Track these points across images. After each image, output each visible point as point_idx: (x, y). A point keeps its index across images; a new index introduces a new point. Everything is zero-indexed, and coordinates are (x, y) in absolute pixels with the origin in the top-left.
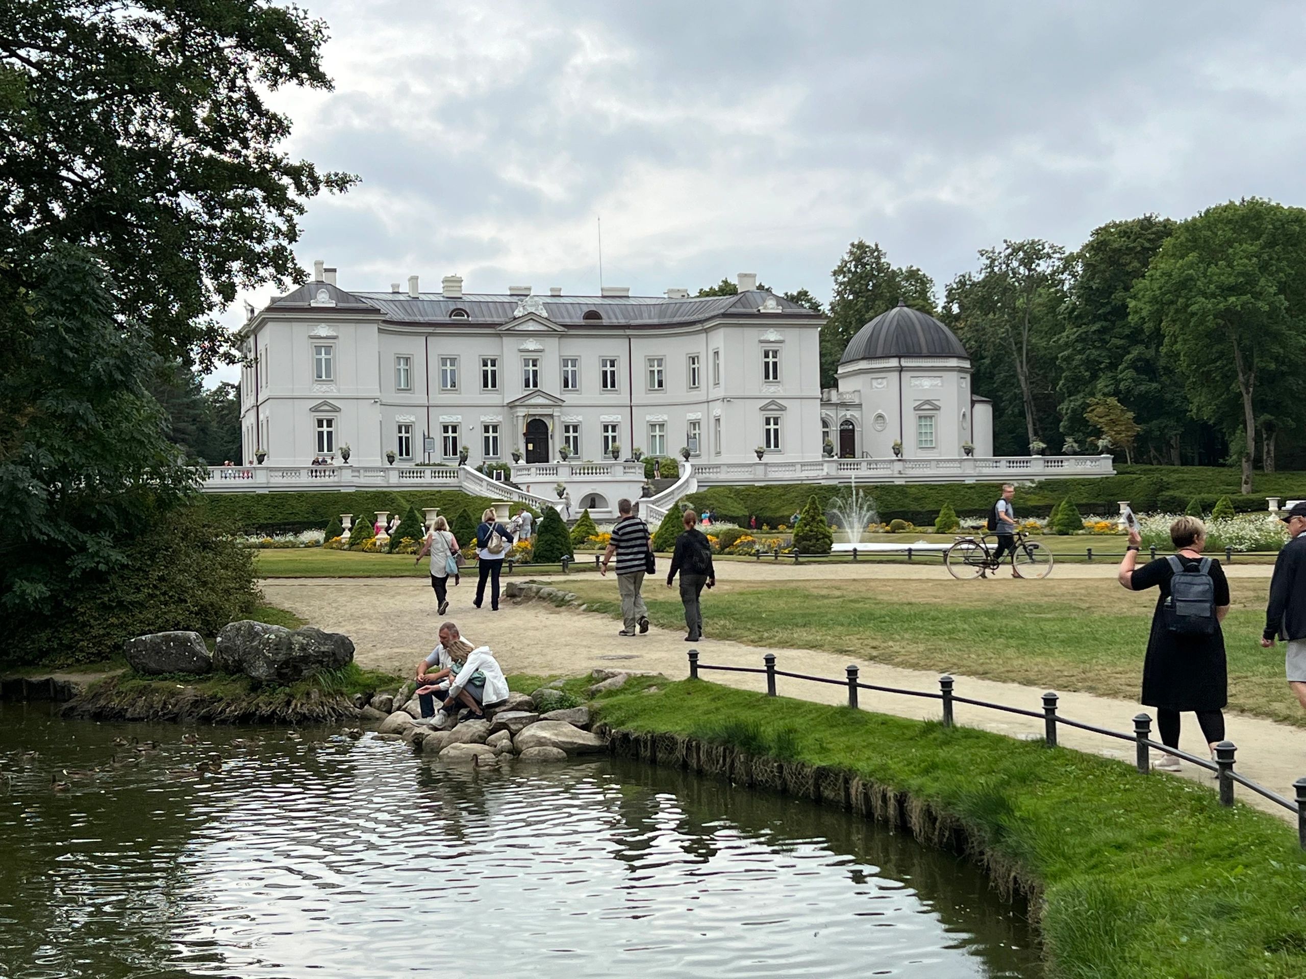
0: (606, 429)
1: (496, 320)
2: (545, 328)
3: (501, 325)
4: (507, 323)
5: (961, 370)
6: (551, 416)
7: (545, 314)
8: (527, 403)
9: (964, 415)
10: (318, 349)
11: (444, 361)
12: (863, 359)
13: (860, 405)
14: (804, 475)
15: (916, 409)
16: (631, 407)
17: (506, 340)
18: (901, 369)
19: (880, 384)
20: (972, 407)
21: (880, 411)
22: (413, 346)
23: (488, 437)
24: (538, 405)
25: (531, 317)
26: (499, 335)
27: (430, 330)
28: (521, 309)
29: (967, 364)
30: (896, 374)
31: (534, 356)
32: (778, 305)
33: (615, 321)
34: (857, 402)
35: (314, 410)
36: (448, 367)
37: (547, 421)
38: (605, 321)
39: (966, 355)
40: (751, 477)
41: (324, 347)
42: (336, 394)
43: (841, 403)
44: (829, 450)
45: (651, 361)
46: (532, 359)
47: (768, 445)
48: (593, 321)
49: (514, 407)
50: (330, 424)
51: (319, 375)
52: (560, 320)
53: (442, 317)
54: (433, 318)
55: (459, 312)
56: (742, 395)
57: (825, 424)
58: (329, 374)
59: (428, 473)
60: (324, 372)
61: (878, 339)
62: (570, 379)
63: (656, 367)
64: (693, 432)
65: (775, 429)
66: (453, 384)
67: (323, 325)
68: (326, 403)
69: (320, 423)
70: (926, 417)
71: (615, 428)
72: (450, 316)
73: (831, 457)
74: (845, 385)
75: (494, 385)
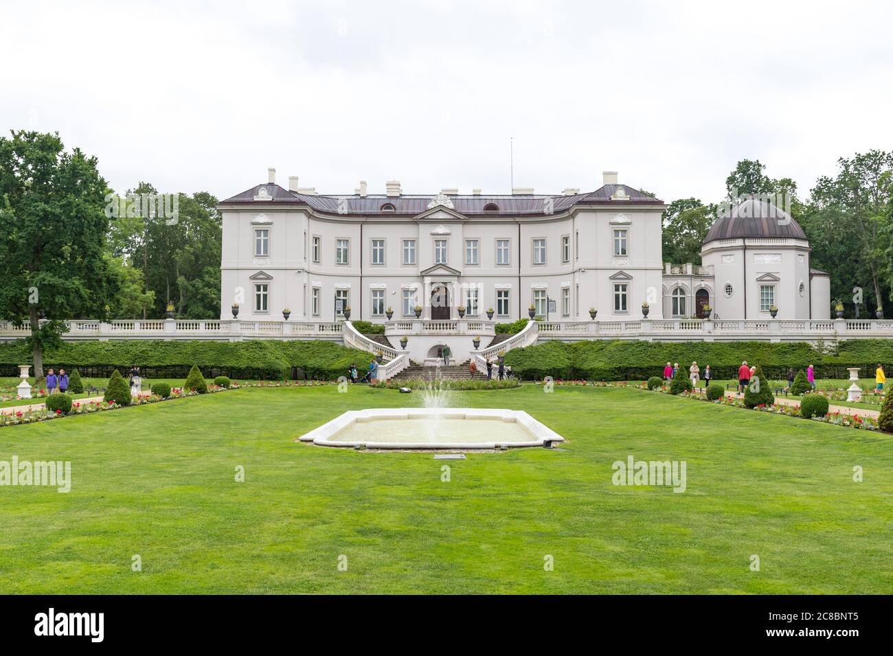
0: (500, 294)
1: (416, 211)
2: (452, 217)
3: (417, 215)
4: (421, 213)
5: (798, 248)
6: (450, 283)
7: (451, 206)
8: (431, 273)
9: (802, 286)
10: (258, 232)
11: (375, 242)
12: (715, 240)
13: (713, 277)
14: (628, 332)
15: (759, 280)
16: (520, 277)
17: (422, 227)
18: (745, 248)
19: (728, 260)
20: (810, 279)
21: (728, 282)
22: (351, 231)
23: (407, 300)
24: (441, 276)
25: (441, 208)
26: (416, 223)
27: (363, 219)
28: (434, 203)
29: (806, 244)
30: (741, 253)
31: (443, 238)
32: (626, 194)
33: (509, 211)
34: (711, 274)
35: (253, 278)
36: (378, 247)
37: (449, 287)
38: (501, 211)
39: (805, 237)
40: (584, 333)
41: (262, 231)
42: (269, 266)
43: (696, 275)
44: (646, 311)
45: (536, 241)
46: (441, 240)
47: (617, 307)
48: (491, 212)
49: (423, 276)
50: (265, 289)
51: (259, 251)
52: (464, 211)
53: (376, 210)
54: (368, 211)
55: (388, 206)
56: (594, 266)
57: (682, 292)
58: (266, 251)
59: (317, 327)
60: (262, 249)
61: (728, 224)
62: (472, 256)
63: (540, 246)
64: (565, 297)
65: (623, 295)
66: (381, 260)
67: (262, 214)
68: (261, 273)
69: (258, 288)
70: (768, 287)
71: (506, 294)
72: (381, 209)
73: (646, 317)
74: (706, 261)
75: (413, 260)
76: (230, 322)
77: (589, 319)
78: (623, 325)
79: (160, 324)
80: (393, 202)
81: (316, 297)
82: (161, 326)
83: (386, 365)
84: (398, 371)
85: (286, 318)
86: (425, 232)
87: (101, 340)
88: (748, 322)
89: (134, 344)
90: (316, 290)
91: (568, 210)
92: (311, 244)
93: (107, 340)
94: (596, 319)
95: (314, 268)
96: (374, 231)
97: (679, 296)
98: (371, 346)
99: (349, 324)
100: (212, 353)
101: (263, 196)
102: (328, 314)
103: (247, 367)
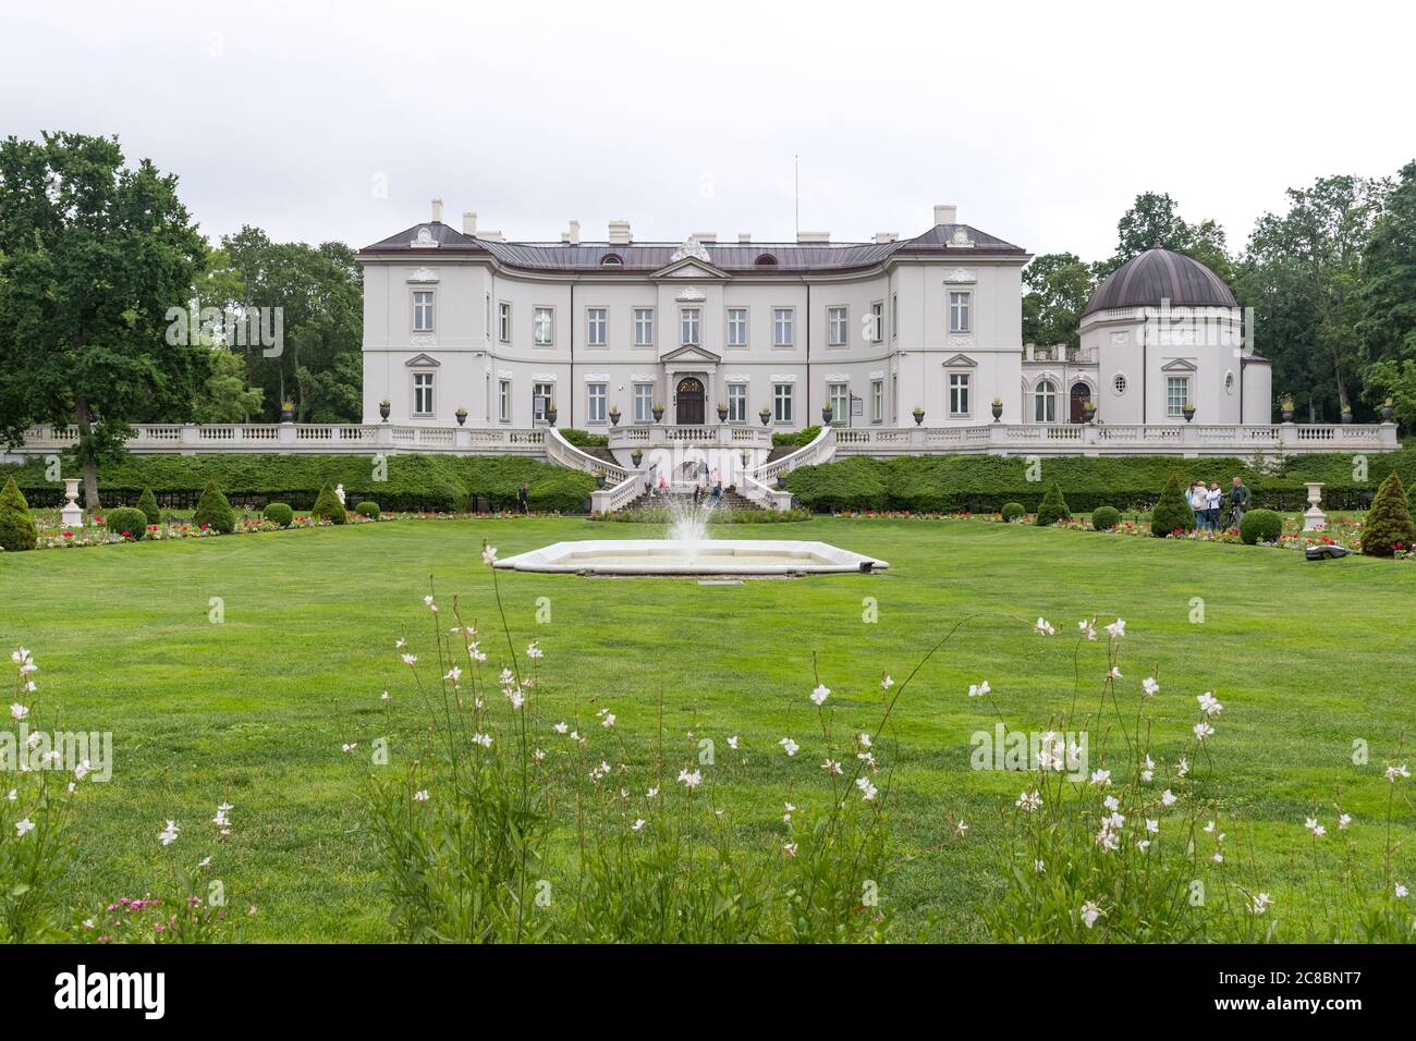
0: (778, 390)
1: (654, 266)
2: (707, 275)
3: (654, 271)
4: (661, 269)
6: (706, 374)
7: (706, 258)
8: (680, 358)
9: (1229, 377)
10: (418, 294)
11: (592, 312)
12: (1101, 309)
13: (1097, 365)
14: (970, 443)
15: (1165, 369)
16: (808, 364)
17: (660, 287)
19: (1121, 339)
20: (1242, 368)
21: (1120, 372)
22: (557, 295)
23: (641, 399)
24: (690, 362)
25: (692, 262)
26: (654, 283)
27: (575, 278)
28: (680, 253)
30: (1139, 328)
31: (694, 306)
32: (969, 239)
33: (792, 266)
34: (1094, 361)
35: (411, 364)
36: (597, 320)
37: (702, 380)
38: (782, 266)
39: (1235, 304)
41: (424, 292)
42: (434, 346)
43: (1072, 363)
44: (997, 412)
45: (833, 311)
46: (691, 310)
47: (954, 409)
48: (766, 266)
49: (664, 363)
50: (429, 379)
51: (419, 324)
52: (728, 265)
53: (591, 265)
54: (582, 265)
55: (612, 258)
56: (920, 347)
57: (1051, 387)
58: (429, 324)
59: (507, 435)
60: (424, 322)
61: (1120, 288)
62: (738, 331)
63: (838, 319)
64: (877, 394)
65: (962, 390)
66: (602, 339)
67: (423, 268)
68: (423, 357)
69: (419, 379)
70: (1179, 377)
71: (788, 389)
72: (602, 263)
73: (997, 420)
74: (1086, 342)
75: (649, 338)
76: (377, 427)
77: (913, 424)
78: (964, 433)
79: (273, 431)
80: (619, 252)
81: (505, 393)
82: (273, 434)
83: (611, 491)
84: (629, 499)
85: (461, 422)
86: (667, 297)
87: (184, 454)
88: (1151, 427)
89: (234, 460)
90: (504, 384)
91: (881, 263)
92: (497, 314)
93: (193, 453)
94: (923, 425)
95: (501, 350)
96: (590, 296)
97: (1045, 393)
98: (588, 463)
99: (555, 432)
100: (350, 472)
101: (425, 240)
102: (522, 417)
103: (404, 493)
